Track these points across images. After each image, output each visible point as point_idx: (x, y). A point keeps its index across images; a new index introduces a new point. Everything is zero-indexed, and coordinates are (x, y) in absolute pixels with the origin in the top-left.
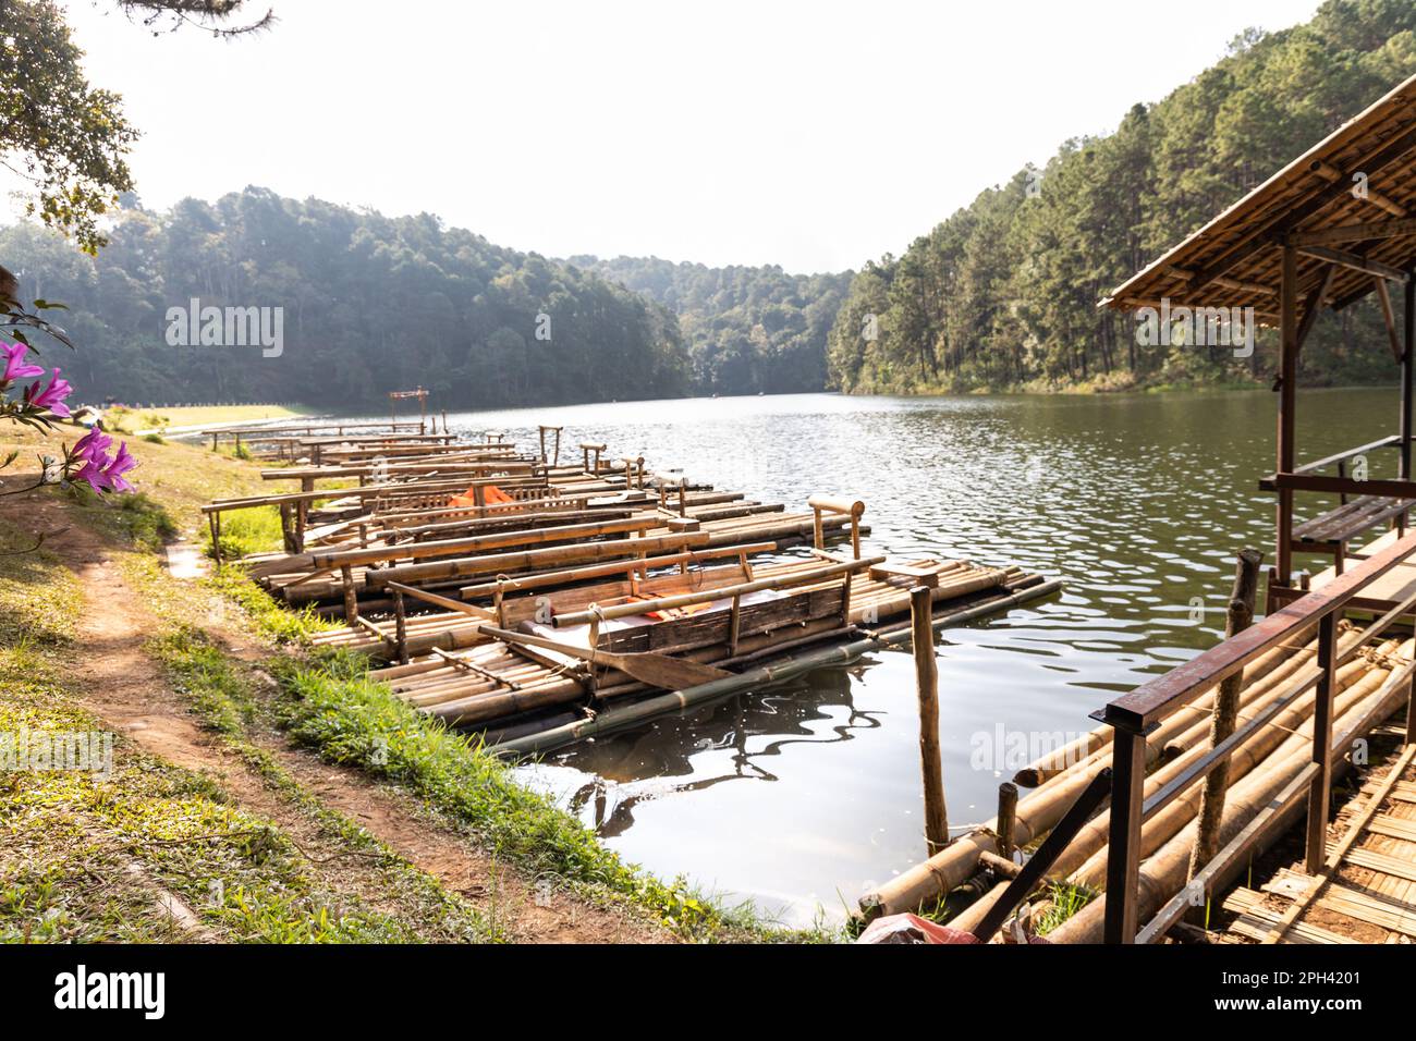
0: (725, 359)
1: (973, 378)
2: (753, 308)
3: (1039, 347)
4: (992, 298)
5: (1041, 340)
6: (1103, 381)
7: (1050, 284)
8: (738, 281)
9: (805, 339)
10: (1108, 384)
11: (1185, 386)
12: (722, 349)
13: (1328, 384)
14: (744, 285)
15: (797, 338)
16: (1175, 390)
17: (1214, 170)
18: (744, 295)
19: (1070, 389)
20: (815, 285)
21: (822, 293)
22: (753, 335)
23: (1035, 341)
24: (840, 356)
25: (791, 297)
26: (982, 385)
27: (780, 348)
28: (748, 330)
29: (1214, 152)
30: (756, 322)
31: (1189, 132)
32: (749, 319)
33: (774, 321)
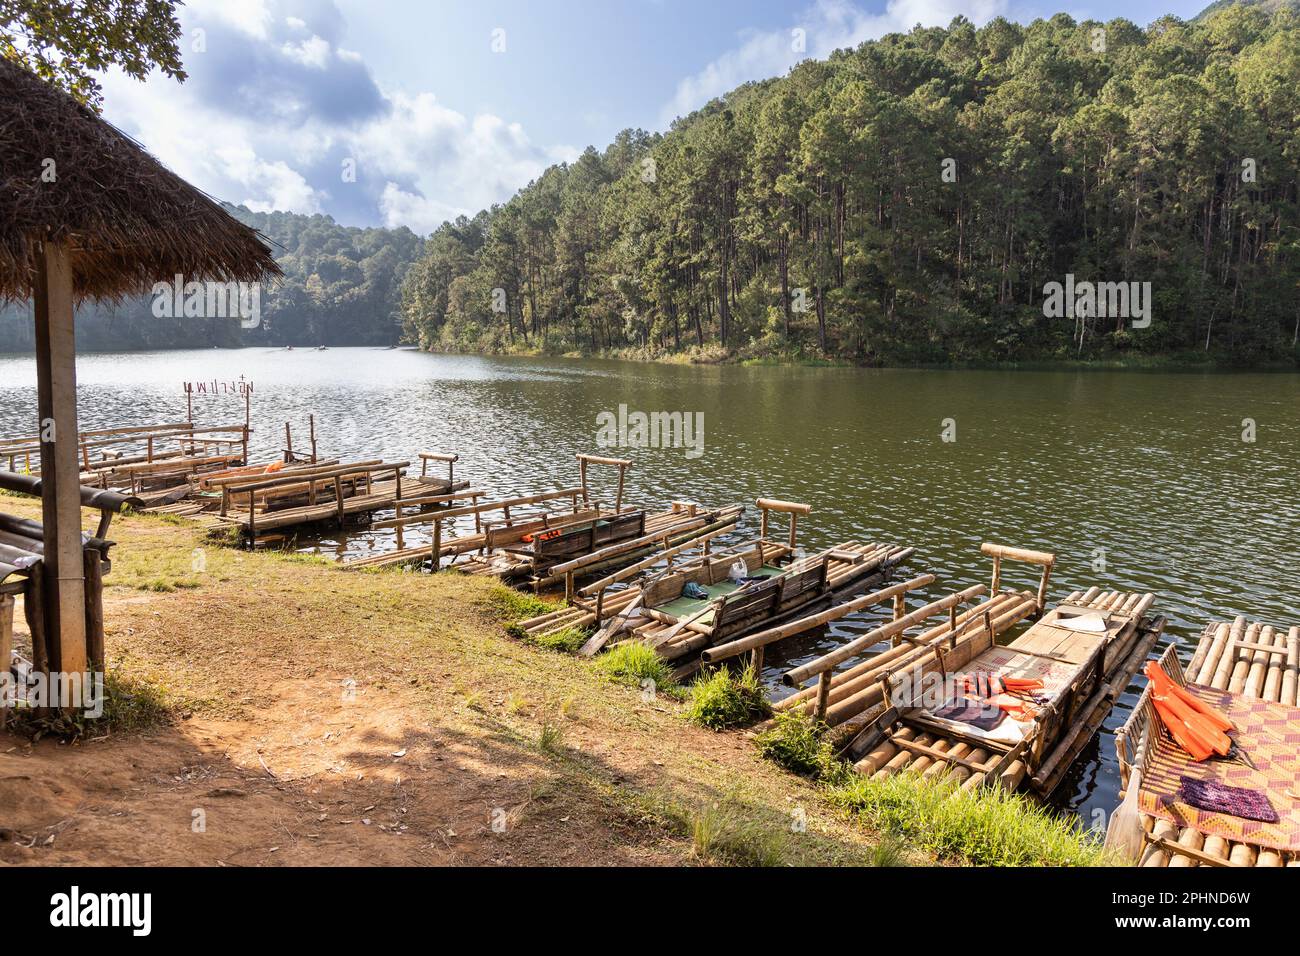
0: (278, 307)
1: (563, 342)
2: (307, 257)
3: (638, 319)
4: (590, 270)
5: (639, 312)
6: (698, 353)
7: (656, 262)
8: (289, 228)
9: (364, 292)
10: (704, 356)
11: (773, 361)
12: (275, 296)
13: (881, 365)
14: (296, 233)
15: (356, 290)
16: (764, 365)
17: (800, 178)
18: (296, 243)
19: (666, 359)
20: (370, 239)
21: (378, 247)
22: (308, 285)
23: (634, 312)
24: (417, 313)
25: (347, 249)
26: (573, 350)
27: (337, 299)
28: (303, 279)
29: (799, 162)
30: (310, 272)
31: (775, 141)
32: (303, 269)
33: (330, 272)
